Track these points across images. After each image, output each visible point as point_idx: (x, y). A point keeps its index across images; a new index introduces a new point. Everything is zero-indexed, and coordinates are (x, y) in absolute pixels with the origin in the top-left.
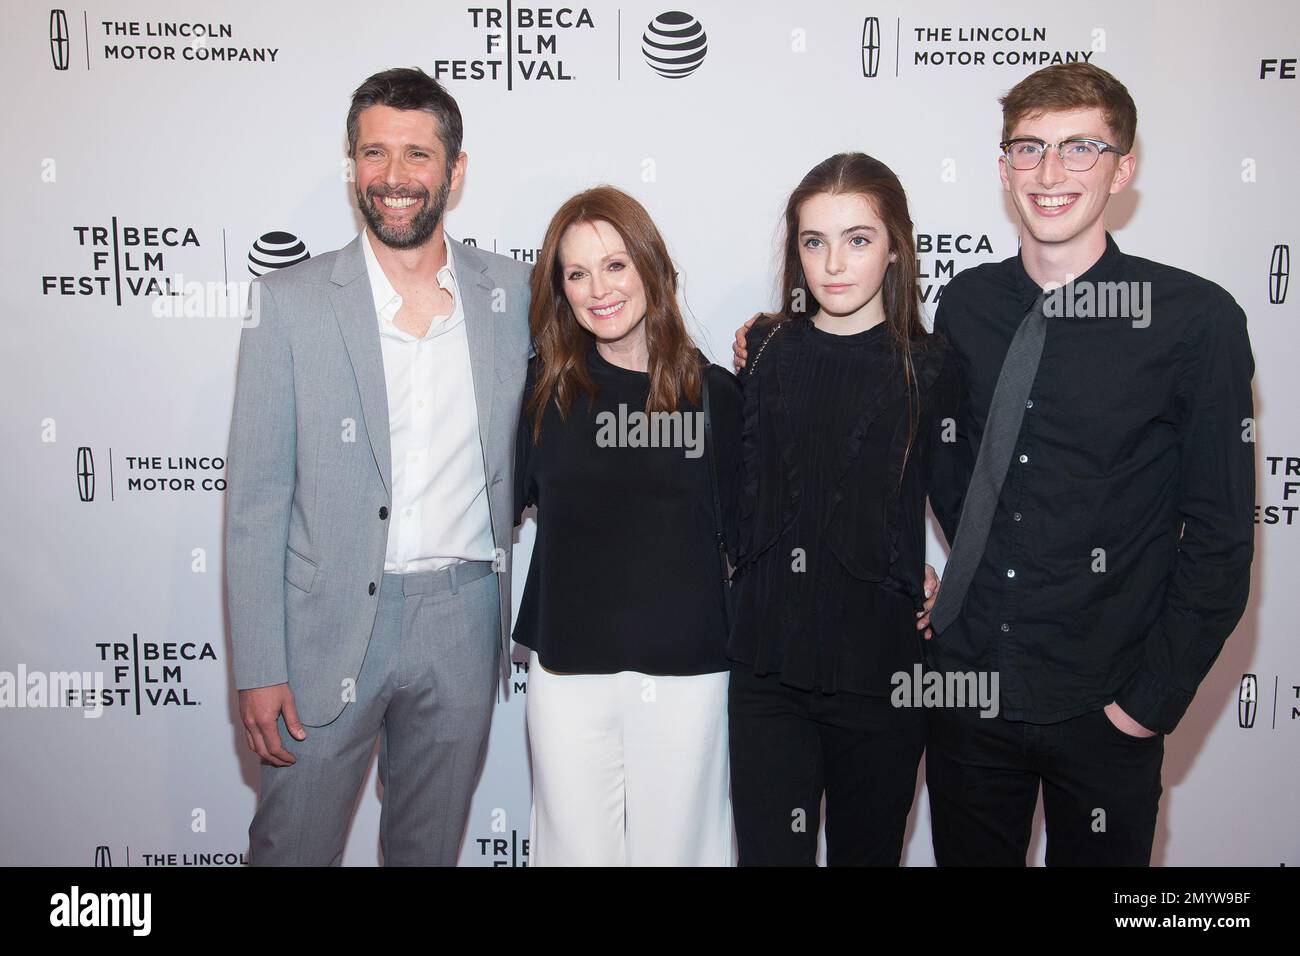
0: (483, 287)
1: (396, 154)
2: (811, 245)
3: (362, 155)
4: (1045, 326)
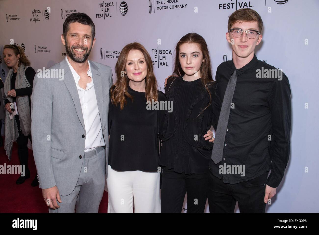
0: (98, 75)
1: (81, 37)
2: (183, 56)
3: (70, 36)
4: (236, 79)
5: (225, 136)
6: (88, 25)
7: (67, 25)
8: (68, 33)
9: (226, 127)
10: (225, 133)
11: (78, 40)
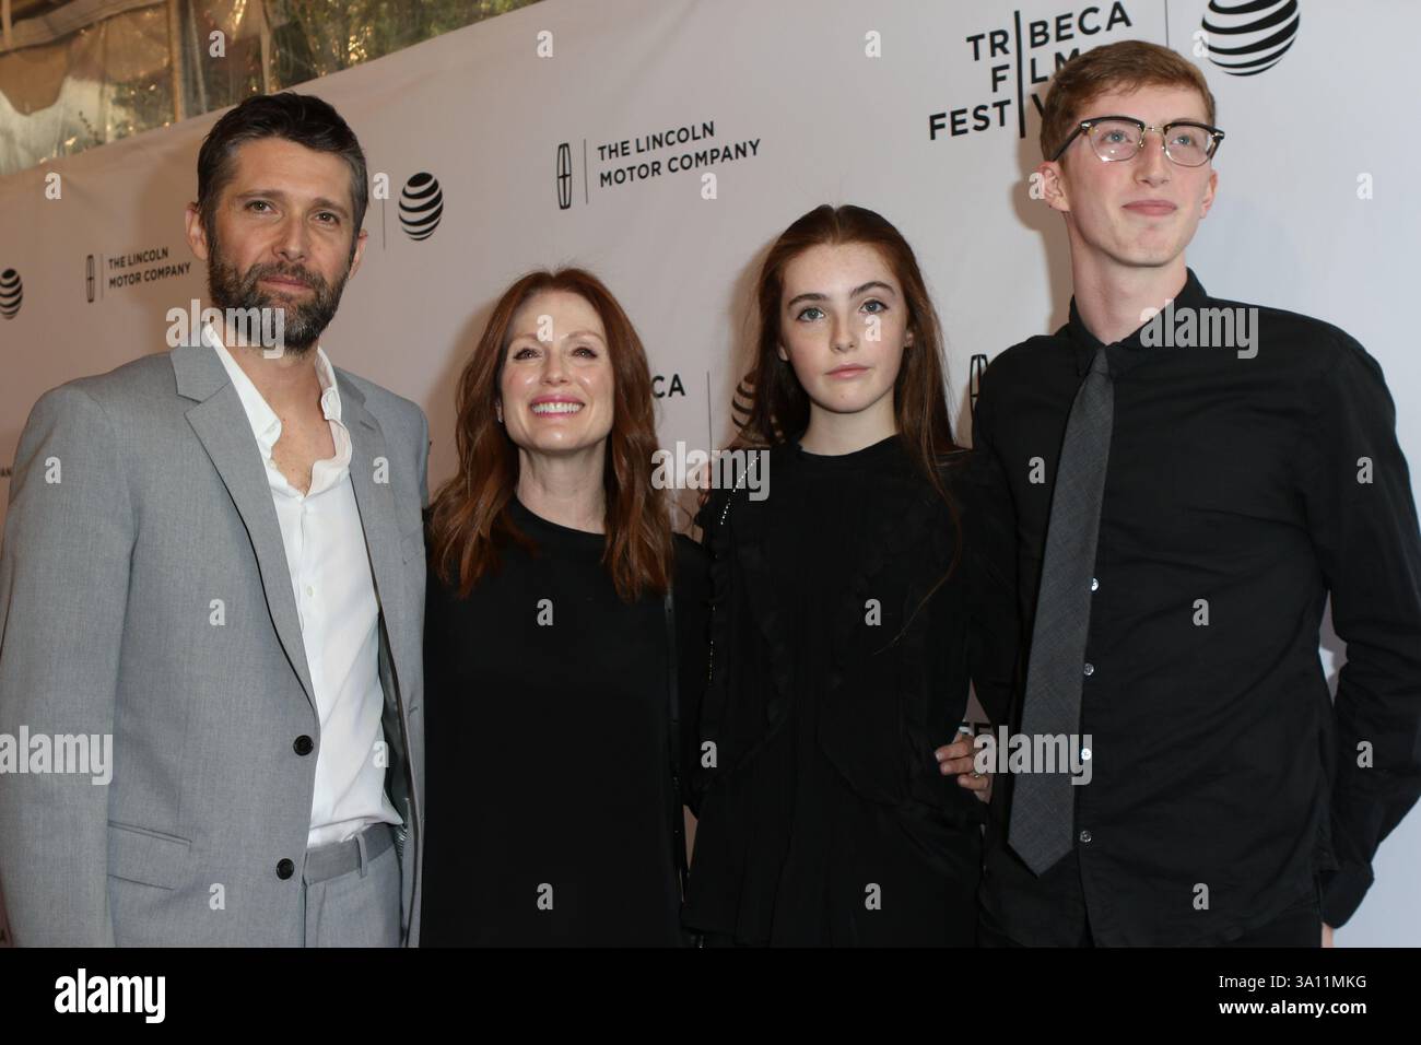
0: (367, 426)
1: (298, 211)
2: (806, 317)
3: (239, 207)
4: (1110, 394)
5: (1077, 708)
6: (335, 151)
7: (225, 154)
8: (228, 192)
9: (1081, 656)
10: (1079, 688)
11: (277, 228)
